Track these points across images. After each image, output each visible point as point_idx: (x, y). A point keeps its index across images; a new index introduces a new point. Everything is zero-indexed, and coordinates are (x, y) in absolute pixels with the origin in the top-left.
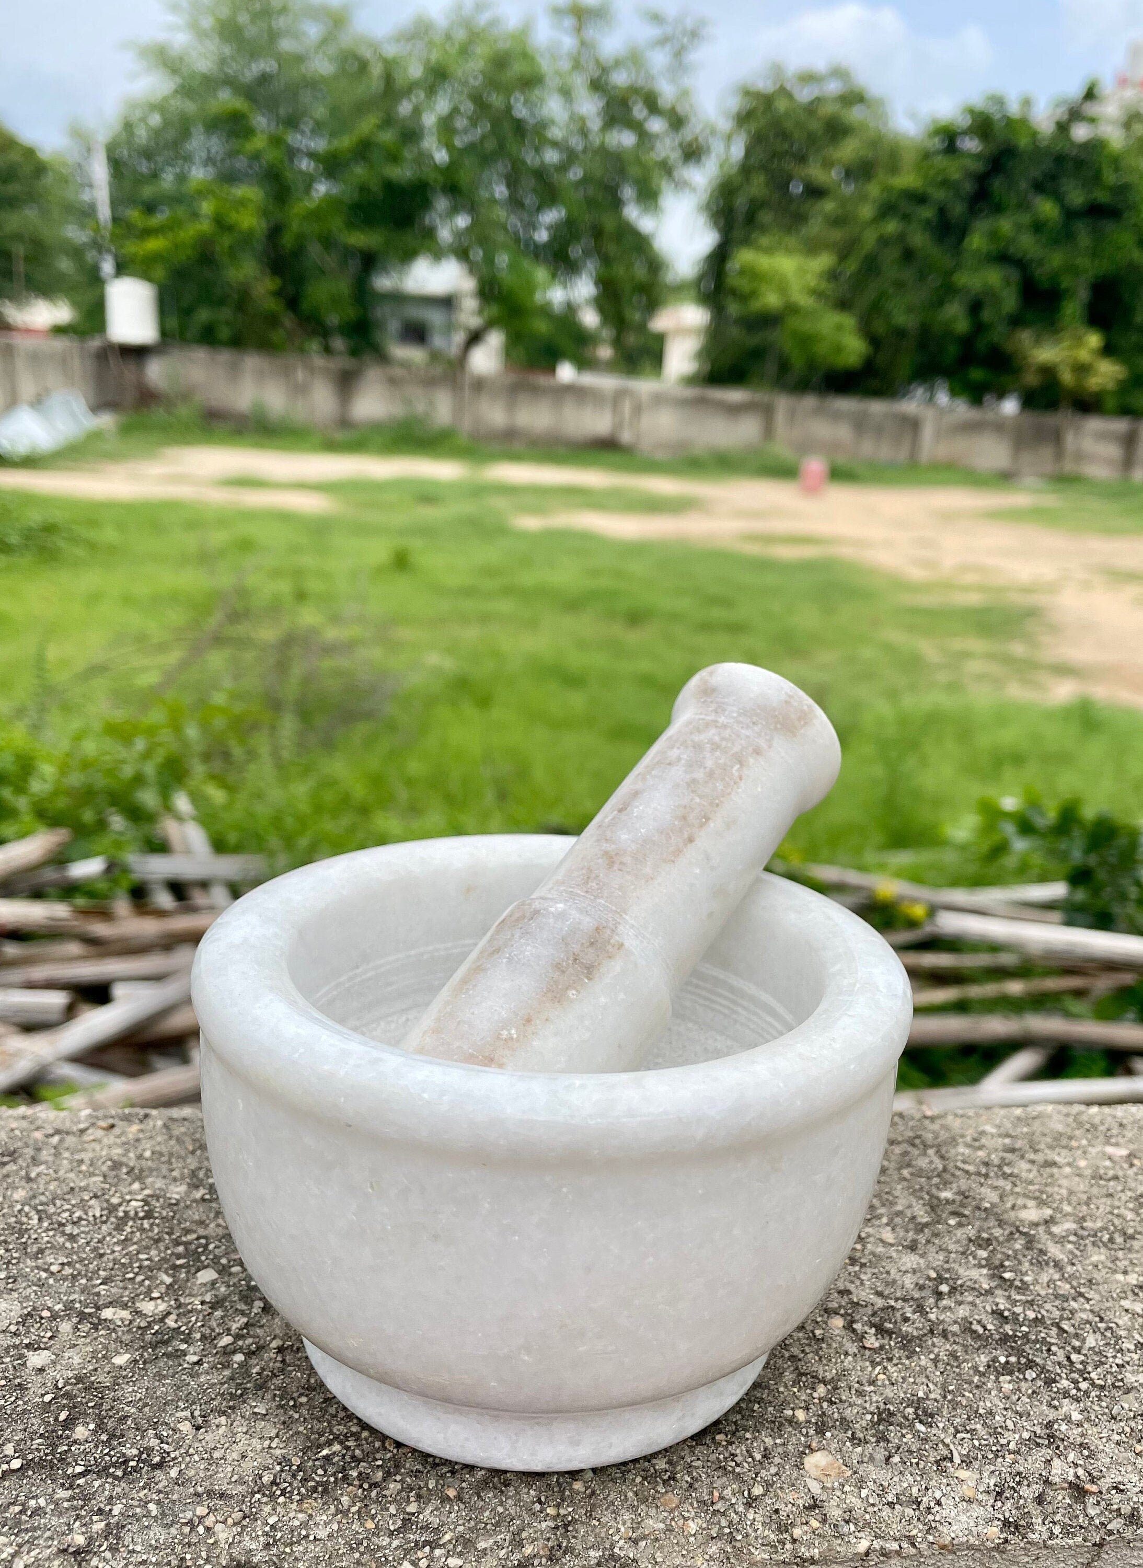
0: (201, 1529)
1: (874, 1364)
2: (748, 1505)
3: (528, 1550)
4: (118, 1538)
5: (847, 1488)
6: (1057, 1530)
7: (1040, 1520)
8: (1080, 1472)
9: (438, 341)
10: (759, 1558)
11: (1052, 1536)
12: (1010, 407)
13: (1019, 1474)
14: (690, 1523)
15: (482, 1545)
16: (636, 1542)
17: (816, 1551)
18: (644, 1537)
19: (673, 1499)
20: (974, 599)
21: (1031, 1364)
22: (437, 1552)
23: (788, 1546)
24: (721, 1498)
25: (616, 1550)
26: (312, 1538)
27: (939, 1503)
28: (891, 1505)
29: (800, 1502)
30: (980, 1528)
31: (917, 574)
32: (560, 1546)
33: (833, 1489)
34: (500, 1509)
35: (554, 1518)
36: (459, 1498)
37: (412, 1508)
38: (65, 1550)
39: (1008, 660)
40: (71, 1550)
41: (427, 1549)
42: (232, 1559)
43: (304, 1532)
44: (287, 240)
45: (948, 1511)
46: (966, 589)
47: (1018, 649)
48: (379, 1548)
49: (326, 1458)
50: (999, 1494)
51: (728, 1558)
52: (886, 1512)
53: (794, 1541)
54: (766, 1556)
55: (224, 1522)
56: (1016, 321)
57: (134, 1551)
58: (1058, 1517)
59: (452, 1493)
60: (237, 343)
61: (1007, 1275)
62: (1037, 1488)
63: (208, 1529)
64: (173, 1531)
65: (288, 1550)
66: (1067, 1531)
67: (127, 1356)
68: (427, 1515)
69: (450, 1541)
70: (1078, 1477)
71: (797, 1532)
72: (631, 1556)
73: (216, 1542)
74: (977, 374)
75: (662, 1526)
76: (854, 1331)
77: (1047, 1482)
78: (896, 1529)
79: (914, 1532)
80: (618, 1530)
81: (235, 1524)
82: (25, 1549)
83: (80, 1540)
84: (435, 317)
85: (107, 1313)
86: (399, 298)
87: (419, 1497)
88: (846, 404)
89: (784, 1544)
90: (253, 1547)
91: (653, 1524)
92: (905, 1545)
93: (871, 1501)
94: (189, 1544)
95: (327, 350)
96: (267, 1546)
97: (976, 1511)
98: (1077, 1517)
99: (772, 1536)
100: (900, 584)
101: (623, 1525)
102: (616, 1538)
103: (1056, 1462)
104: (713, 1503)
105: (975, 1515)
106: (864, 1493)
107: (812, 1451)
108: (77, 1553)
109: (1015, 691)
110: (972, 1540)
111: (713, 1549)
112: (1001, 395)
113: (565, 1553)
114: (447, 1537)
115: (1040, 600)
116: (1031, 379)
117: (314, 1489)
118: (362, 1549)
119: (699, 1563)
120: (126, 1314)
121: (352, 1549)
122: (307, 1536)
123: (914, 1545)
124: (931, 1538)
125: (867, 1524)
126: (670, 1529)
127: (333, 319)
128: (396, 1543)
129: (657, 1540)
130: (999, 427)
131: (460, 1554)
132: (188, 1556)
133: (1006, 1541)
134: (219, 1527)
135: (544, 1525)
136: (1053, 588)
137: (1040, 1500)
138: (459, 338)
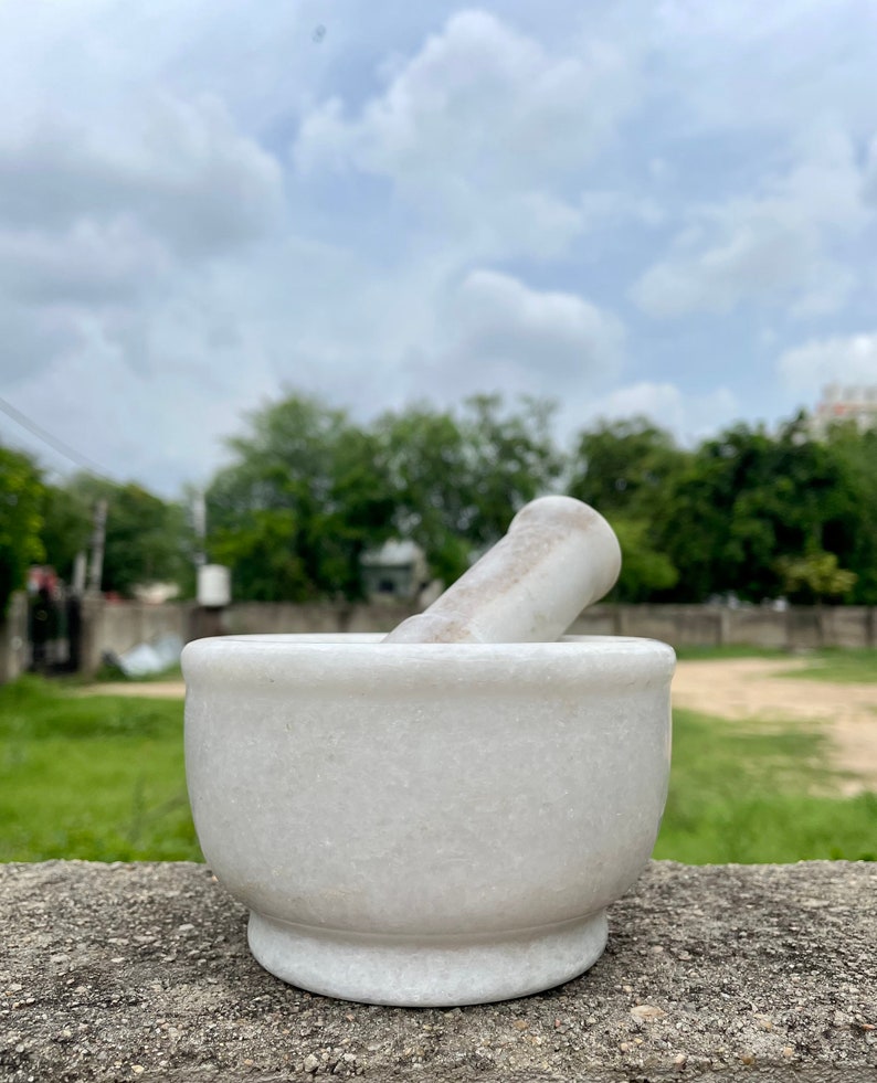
0: (158, 1031)
1: (687, 968)
2: (585, 1030)
3: (408, 1051)
4: (96, 1035)
5: (665, 1022)
6: (843, 1055)
7: (828, 1048)
8: (858, 1016)
9: (402, 590)
10: (593, 1064)
11: (839, 1058)
12: (780, 605)
13: (808, 1017)
14: (537, 1038)
15: (371, 1048)
16: (493, 1049)
17: (641, 1061)
18: (501, 1046)
19: (523, 1023)
20: (776, 730)
21: (814, 967)
22: (336, 1050)
23: (618, 1057)
24: (562, 1024)
25: (478, 1052)
26: (241, 1038)
27: (741, 1031)
28: (701, 1032)
29: (627, 1028)
30: (777, 1047)
31: (731, 715)
32: (433, 1051)
33: (654, 1023)
34: (388, 1029)
35: (429, 1032)
36: (356, 1020)
37: (320, 1023)
38: (56, 1041)
39: (807, 770)
40: (60, 1040)
41: (329, 1049)
42: (179, 1050)
43: (235, 1034)
45: (749, 1034)
46: (768, 724)
47: (813, 762)
48: (292, 1046)
49: (258, 1002)
50: (790, 1027)
51: (569, 1067)
52: (697, 1036)
53: (622, 1053)
54: (600, 1063)
55: (177, 1027)
56: (776, 552)
57: (106, 1042)
58: (844, 1047)
59: (350, 1017)
60: (278, 598)
62: (824, 1027)
63: (163, 1030)
64: (138, 1031)
65: (222, 1044)
66: (851, 1055)
67: (122, 959)
68: (330, 1029)
69: (347, 1044)
70: (857, 1020)
71: (624, 1046)
72: (489, 1056)
73: (167, 1039)
74: (754, 586)
75: (514, 1039)
76: (671, 952)
77: (831, 1025)
78: (706, 1047)
79: (722, 1049)
80: (479, 1040)
81: (184, 1028)
82: (27, 1039)
83: (67, 1033)
84: (398, 577)
85: (110, 941)
86: (378, 568)
87: (325, 1019)
88: (669, 610)
89: (614, 1055)
90: (196, 1043)
91: (508, 1037)
92: (715, 1060)
93: (685, 1029)
94: (148, 1039)
95: (333, 599)
96: (207, 1042)
97: (772, 1036)
98: (860, 1046)
99: (604, 1048)
100: (719, 723)
101: (485, 1037)
102: (478, 1045)
103: (838, 1013)
104: (555, 1028)
105: (771, 1038)
106: (679, 1025)
107: (637, 1005)
108: (64, 1042)
109: (816, 791)
110: (771, 1056)
111: (556, 1057)
112: (773, 597)
113: (436, 1055)
114: (345, 1041)
115: (824, 728)
116: (792, 587)
117: (247, 1015)
118: (278, 1046)
119: (545, 1067)
120: (126, 942)
121: (271, 1045)
122: (237, 1038)
123: (722, 1060)
124: (736, 1054)
125: (682, 1044)
126: (520, 1042)
127: (337, 580)
128: (304, 1044)
129: (511, 1049)
130: (775, 618)
131: (354, 1053)
132: (146, 1047)
133: (801, 1060)
134: (172, 1030)
135: (421, 1036)
136: (830, 720)
137: (826, 1034)
138: (413, 588)
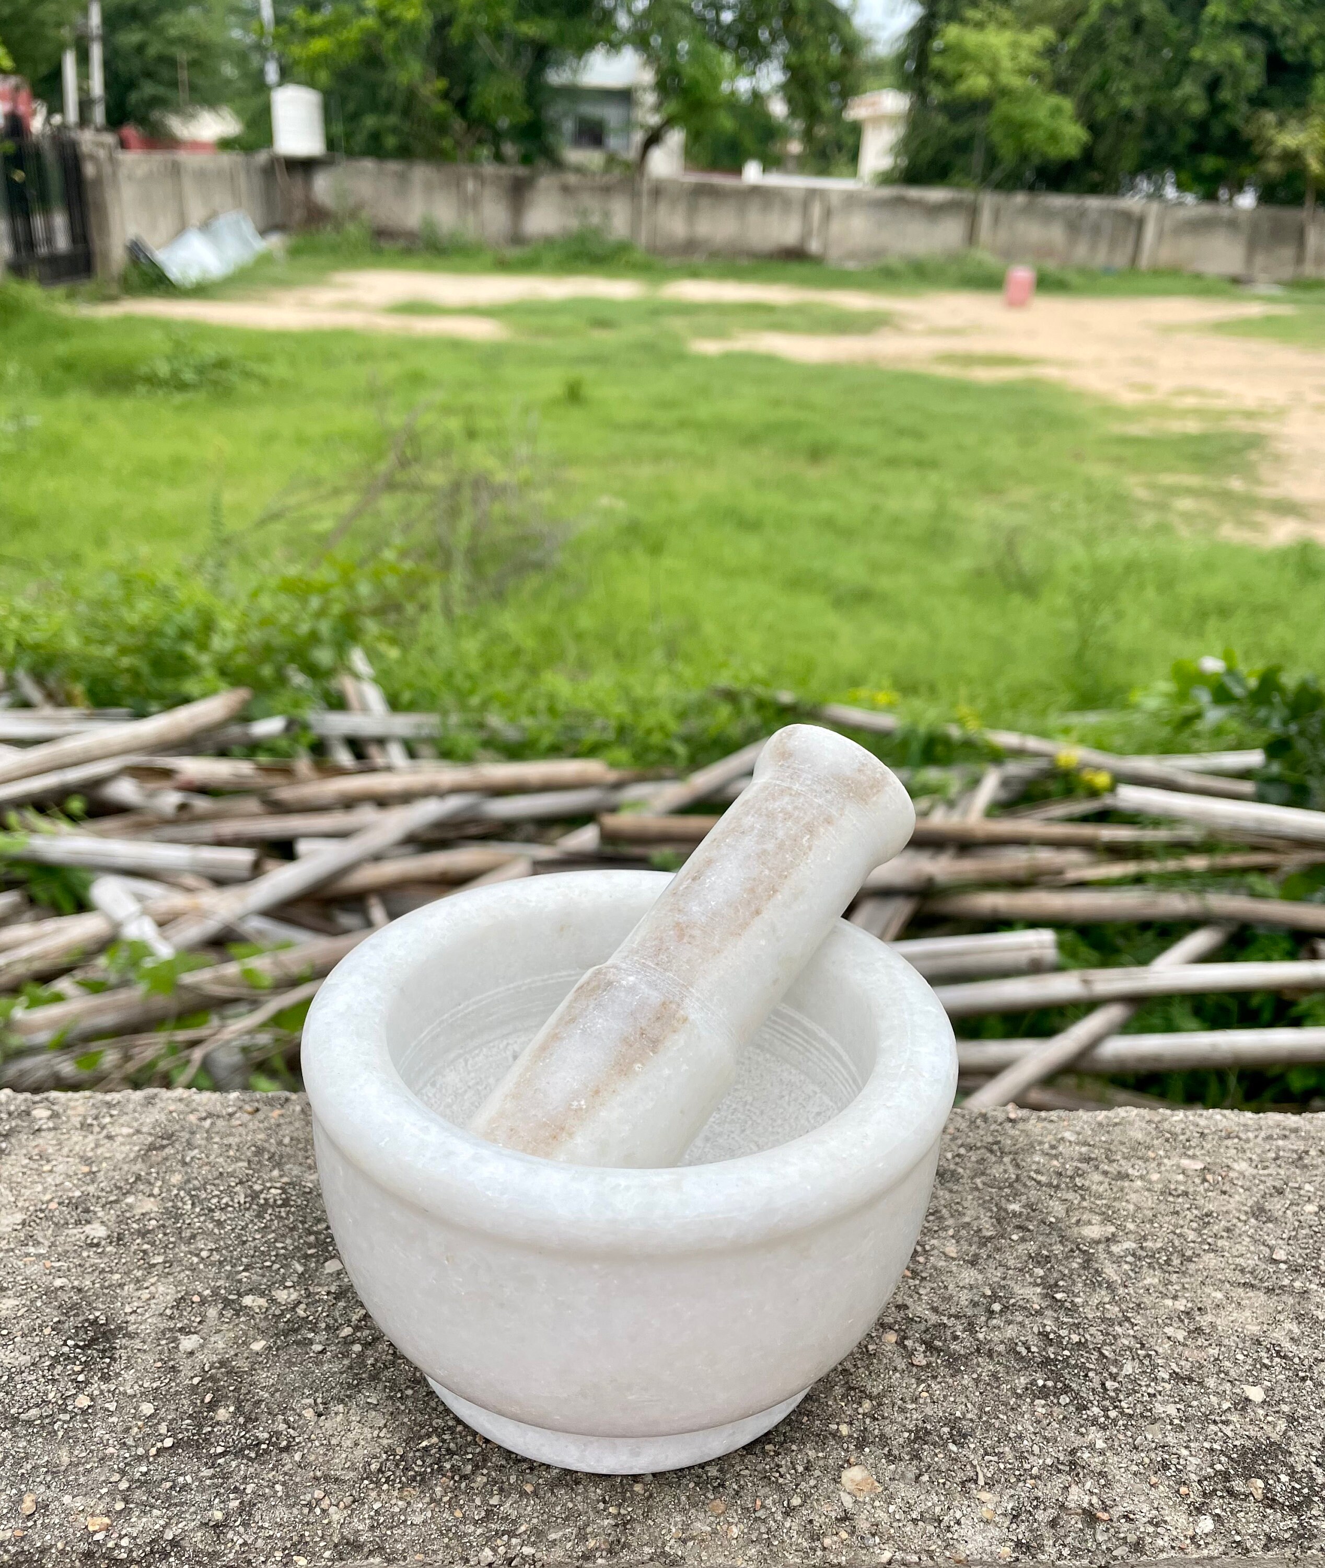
0: (318, 1511)
1: (919, 1381)
2: (786, 1514)
3: (591, 1543)
4: (250, 1515)
5: (877, 1503)
6: (1066, 1552)
7: (1051, 1542)
8: (1095, 1500)
9: (613, 142)
10: (791, 1562)
11: (1060, 1556)
12: (1247, 200)
13: (1037, 1498)
14: (733, 1528)
15: (552, 1536)
16: (684, 1542)
17: (844, 1558)
18: (693, 1538)
19: (719, 1505)
20: (1192, 426)
21: (1067, 1389)
22: (514, 1541)
23: (819, 1553)
24: (763, 1506)
25: (667, 1549)
26: (409, 1523)
27: (958, 1523)
28: (914, 1521)
29: (833, 1515)
30: (993, 1548)
31: (1128, 398)
32: (619, 1541)
33: (865, 1503)
34: (570, 1505)
35: (615, 1517)
36: (535, 1493)
37: (494, 1501)
38: (207, 1524)
39: (1225, 496)
40: (211, 1524)
41: (506, 1537)
42: (343, 1537)
43: (403, 1518)
44: (455, 34)
45: (965, 1530)
46: (1184, 414)
47: (1236, 484)
48: (465, 1535)
49: (426, 1449)
50: (1014, 1516)
51: (765, 1559)
52: (909, 1528)
53: (824, 1549)
54: (799, 1561)
55: (337, 1505)
56: (1259, 102)
57: (262, 1527)
58: (1069, 1540)
59: (529, 1488)
60: (405, 153)
61: (1059, 1296)
62: (1052, 1513)
63: (323, 1511)
64: (295, 1511)
65: (389, 1533)
66: (1074, 1554)
67: (263, 1343)
68: (506, 1508)
69: (525, 1532)
70: (1092, 1505)
71: (827, 1542)
72: (680, 1553)
73: (330, 1522)
74: (1210, 163)
75: (709, 1529)
76: (905, 1347)
77: (1062, 1506)
78: (917, 1544)
79: (933, 1548)
80: (670, 1531)
81: (346, 1507)
82: (174, 1521)
83: (219, 1516)
84: (611, 114)
85: (248, 1300)
86: (574, 93)
87: (501, 1490)
88: (1058, 201)
89: (815, 1551)
90: (360, 1528)
91: (701, 1527)
92: (924, 1558)
93: (897, 1517)
94: (308, 1523)
95: (499, 157)
96: (372, 1528)
97: (994, 1532)
98: (1086, 1541)
99: (805, 1544)
100: (1110, 411)
101: (672, 1527)
102: (668, 1538)
103: (1074, 1489)
104: (755, 1511)
105: (990, 1535)
106: (892, 1508)
107: (850, 1465)
108: (216, 1526)
109: (1229, 532)
110: (985, 1557)
111: (752, 1551)
112: (1238, 187)
113: (623, 1548)
114: (523, 1528)
115: (1265, 427)
117: (414, 1479)
118: (451, 1535)
119: (739, 1563)
120: (262, 1302)
121: (442, 1534)
122: (405, 1521)
123: (932, 1558)
124: (948, 1554)
125: (891, 1537)
126: (715, 1532)
127: (504, 123)
128: (479, 1531)
129: (703, 1540)
130: (1232, 224)
131: (533, 1544)
132: (307, 1534)
133: (1017, 1559)
134: (333, 1510)
135: (606, 1522)
136: (1280, 413)
137: (1053, 1523)
138: (638, 137)
